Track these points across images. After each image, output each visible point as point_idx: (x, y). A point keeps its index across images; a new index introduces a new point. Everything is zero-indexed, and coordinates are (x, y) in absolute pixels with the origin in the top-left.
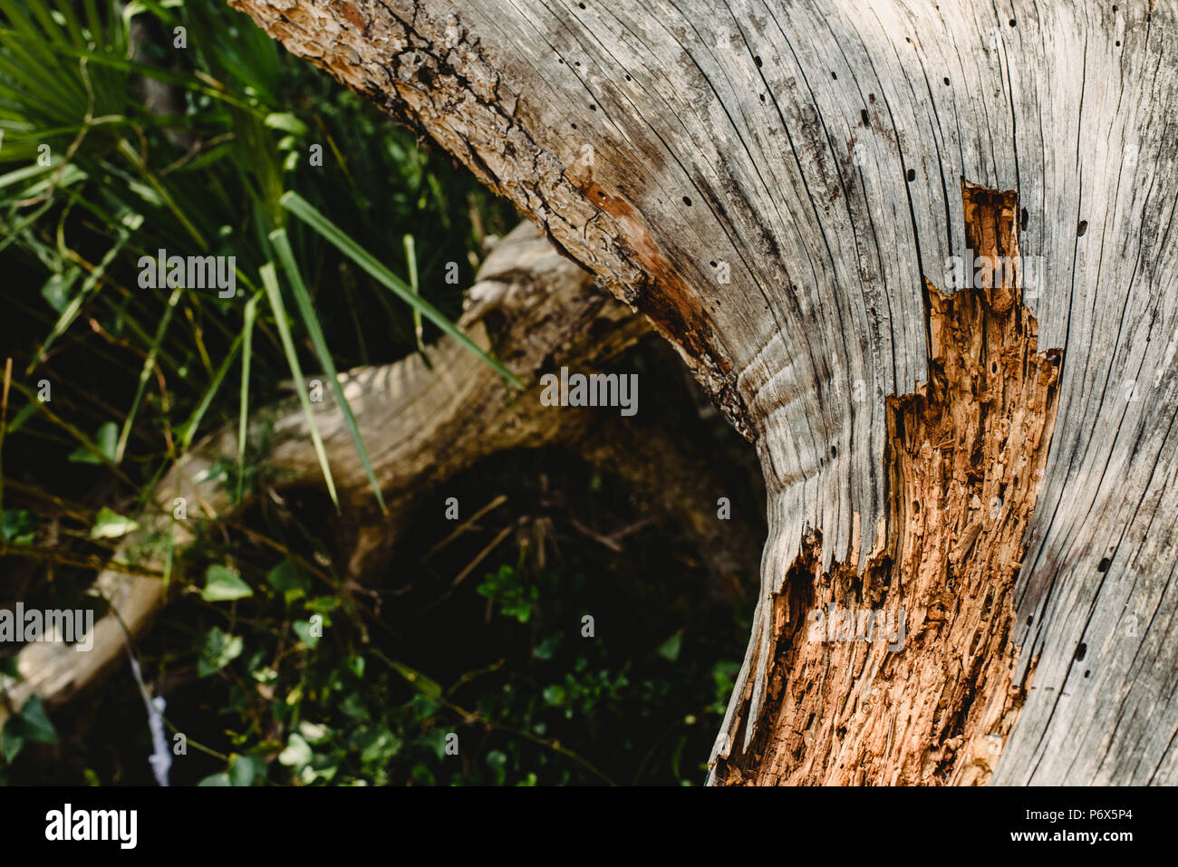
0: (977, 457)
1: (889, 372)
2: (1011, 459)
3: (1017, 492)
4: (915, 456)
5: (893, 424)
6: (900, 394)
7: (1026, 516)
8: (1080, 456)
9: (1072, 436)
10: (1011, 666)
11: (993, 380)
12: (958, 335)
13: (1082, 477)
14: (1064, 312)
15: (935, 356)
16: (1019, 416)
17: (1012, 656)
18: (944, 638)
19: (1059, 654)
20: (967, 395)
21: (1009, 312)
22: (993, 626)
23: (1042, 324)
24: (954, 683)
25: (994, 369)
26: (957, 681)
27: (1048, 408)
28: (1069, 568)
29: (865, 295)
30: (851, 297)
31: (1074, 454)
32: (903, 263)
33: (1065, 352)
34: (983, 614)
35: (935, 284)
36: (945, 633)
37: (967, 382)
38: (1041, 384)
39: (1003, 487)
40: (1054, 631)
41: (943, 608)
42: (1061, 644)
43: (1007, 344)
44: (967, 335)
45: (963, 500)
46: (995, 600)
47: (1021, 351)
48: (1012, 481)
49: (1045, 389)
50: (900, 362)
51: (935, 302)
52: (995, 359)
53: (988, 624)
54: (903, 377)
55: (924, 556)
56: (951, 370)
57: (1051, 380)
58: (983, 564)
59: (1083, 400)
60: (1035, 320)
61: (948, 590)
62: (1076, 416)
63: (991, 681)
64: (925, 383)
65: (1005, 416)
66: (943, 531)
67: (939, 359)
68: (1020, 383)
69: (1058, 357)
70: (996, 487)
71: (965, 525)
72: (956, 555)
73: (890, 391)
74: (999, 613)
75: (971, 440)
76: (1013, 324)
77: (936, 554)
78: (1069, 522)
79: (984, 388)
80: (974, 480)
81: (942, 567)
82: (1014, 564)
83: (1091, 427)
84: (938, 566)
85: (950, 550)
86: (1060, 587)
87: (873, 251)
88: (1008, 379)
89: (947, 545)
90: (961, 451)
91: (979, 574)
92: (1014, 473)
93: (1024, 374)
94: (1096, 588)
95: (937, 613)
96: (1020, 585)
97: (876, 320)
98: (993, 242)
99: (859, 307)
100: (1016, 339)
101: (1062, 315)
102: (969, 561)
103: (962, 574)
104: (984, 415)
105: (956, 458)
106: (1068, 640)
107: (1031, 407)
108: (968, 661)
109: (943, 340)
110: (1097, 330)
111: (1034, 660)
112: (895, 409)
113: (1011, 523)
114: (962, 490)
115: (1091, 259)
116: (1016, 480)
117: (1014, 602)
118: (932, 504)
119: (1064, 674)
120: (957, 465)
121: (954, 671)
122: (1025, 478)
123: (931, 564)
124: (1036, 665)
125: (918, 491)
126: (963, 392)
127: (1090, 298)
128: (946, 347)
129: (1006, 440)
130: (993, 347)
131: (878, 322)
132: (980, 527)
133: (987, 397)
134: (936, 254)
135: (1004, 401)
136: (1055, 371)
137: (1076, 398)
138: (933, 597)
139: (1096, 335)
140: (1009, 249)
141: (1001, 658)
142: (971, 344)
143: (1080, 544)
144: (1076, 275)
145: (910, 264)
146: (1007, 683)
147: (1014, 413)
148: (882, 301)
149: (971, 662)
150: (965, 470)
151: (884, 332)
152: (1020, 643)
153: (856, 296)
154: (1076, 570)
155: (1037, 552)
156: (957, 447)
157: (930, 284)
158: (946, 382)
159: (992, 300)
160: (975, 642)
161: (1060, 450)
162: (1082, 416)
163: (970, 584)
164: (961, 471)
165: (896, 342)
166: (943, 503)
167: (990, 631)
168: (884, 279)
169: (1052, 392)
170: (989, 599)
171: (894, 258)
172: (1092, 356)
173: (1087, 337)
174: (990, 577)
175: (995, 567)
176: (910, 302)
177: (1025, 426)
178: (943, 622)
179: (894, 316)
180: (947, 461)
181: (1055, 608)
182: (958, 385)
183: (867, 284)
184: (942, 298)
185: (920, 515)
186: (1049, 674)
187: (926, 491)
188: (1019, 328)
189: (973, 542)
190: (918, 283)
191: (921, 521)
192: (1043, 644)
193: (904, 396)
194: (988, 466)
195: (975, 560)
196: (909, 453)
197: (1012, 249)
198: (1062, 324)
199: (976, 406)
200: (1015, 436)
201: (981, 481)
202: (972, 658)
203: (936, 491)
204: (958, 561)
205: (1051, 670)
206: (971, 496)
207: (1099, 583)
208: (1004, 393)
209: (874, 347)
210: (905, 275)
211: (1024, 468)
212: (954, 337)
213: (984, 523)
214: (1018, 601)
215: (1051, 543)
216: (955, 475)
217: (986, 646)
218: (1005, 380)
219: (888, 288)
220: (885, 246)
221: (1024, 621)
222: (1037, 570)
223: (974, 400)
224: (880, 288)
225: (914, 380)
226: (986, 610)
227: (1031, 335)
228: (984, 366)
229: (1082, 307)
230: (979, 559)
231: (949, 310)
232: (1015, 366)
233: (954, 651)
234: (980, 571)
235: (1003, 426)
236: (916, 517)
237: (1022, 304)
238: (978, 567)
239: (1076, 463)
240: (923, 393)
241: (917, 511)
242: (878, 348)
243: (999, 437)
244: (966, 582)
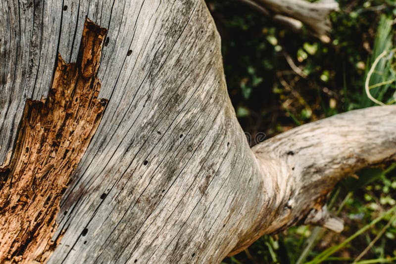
0: (59, 135)
1: (31, 88)
2: (74, 140)
3: (73, 155)
4: (33, 128)
5: (27, 112)
6: (34, 99)
7: (74, 166)
8: (104, 147)
9: (102, 137)
10: (52, 231)
11: (75, 105)
12: (65, 81)
13: (102, 156)
14: (113, 85)
15: (53, 87)
16: (82, 123)
17: (54, 227)
18: (24, 211)
19: (75, 231)
20: (62, 108)
21: (89, 78)
22: (48, 211)
23: (102, 87)
24: (24, 232)
25: (76, 100)
26: (26, 231)
27: (95, 123)
28: (88, 194)
29: (31, 53)
30: (24, 52)
31: (101, 145)
32: (51, 44)
33: (109, 101)
34: (45, 204)
35: (62, 56)
36: (25, 208)
37: (63, 103)
38: (95, 112)
39: (67, 151)
40: (76, 220)
41: (27, 197)
42: (77, 227)
43: (85, 91)
44: (69, 83)
45: (48, 153)
46: (52, 199)
47: (90, 96)
48: (71, 150)
49: (96, 115)
50: (38, 86)
51: (60, 65)
52: (78, 96)
53: (46, 209)
54: (37, 93)
55: (25, 172)
56: (58, 96)
57: (100, 111)
58: (50, 182)
59: (111, 123)
60: (100, 85)
61: (32, 190)
62: (106, 129)
63: (41, 235)
64: (46, 98)
65: (76, 121)
66: (36, 164)
67: (55, 89)
68: (86, 109)
69: (105, 103)
70: (64, 150)
71: (46, 163)
72: (40, 175)
73: (30, 97)
74: (51, 206)
75: (58, 127)
76: (89, 84)
77: (30, 173)
78: (92, 174)
79: (70, 107)
80: (55, 145)
81: (32, 179)
82: (64, 186)
83: (111, 136)
84: (30, 178)
85: (37, 173)
86: (82, 201)
87: (40, 35)
88: (81, 106)
89: (36, 170)
90: (53, 131)
91: (47, 186)
92: (73, 146)
93: (89, 106)
94: (98, 206)
95: (24, 199)
96: (65, 196)
97: (32, 64)
98: (91, 47)
99: (26, 57)
100: (89, 91)
101: (112, 86)
102: (44, 180)
103: (40, 184)
104: (66, 119)
105: (50, 133)
106: (80, 226)
107: (88, 120)
108: (33, 224)
109: (58, 82)
110: (124, 96)
111: (63, 231)
112: (29, 105)
113: (66, 167)
114: (49, 148)
115: (130, 66)
116: (73, 150)
117: (60, 203)
118: (35, 151)
119: (75, 240)
120: (50, 136)
121: (26, 227)
122: (78, 149)
123: (28, 176)
124: (64, 233)
125: (30, 143)
126: (60, 106)
127: (125, 82)
128: (59, 85)
129: (73, 131)
130: (78, 91)
131: (33, 66)
132: (53, 166)
133: (70, 111)
134: (66, 44)
135: (77, 115)
136: (102, 108)
137: (108, 122)
138: (24, 191)
139: (123, 98)
140: (97, 52)
141: (48, 226)
142: (69, 87)
143: (95, 184)
144: (122, 71)
145: (54, 45)
146: (49, 239)
147: (80, 121)
148: (37, 58)
149: (34, 225)
150: (53, 139)
151: (34, 71)
152: (59, 222)
153: (26, 52)
154: (91, 196)
155: (76, 183)
156: (52, 129)
157: (60, 56)
158: (54, 100)
159: (84, 71)
160: (38, 216)
161: (96, 142)
162: (109, 130)
163: (42, 189)
164: (51, 140)
165: (38, 76)
166: (39, 151)
167: (46, 213)
168: (41, 48)
169: (99, 116)
170: (49, 199)
171: (47, 40)
172: (120, 106)
173: (119, 98)
174: (52, 189)
175: (55, 185)
176: (49, 61)
177: (83, 128)
178: (26, 203)
179: (41, 65)
180: (46, 134)
181: (78, 210)
182: (59, 103)
183: (33, 48)
184: (63, 64)
185: (28, 154)
186: (69, 239)
187: (33, 144)
188: (91, 86)
189: (48, 172)
190: (55, 54)
191: (28, 157)
192: (69, 225)
193: (35, 101)
194: (63, 140)
195: (47, 179)
196: (30, 126)
197: (98, 53)
198: (111, 90)
199: (64, 114)
200: (78, 131)
201: (58, 146)
202: (35, 223)
203: (38, 145)
204: (39, 178)
205: (70, 237)
206: (52, 151)
207: (100, 203)
208: (78, 111)
209: (28, 76)
210: (50, 49)
211: (78, 146)
212: (63, 82)
213: (55, 164)
214: (62, 203)
215: (83, 181)
216: (48, 140)
217: (43, 219)
218: (79, 106)
219: (42, 52)
220: (45, 34)
221: (63, 213)
222: (74, 191)
223: (64, 111)
224: (38, 51)
225: (41, 95)
226: (46, 203)
227: (96, 91)
228: (73, 98)
229: (121, 85)
230: (49, 179)
231: (64, 70)
232: (86, 101)
233: (28, 217)
234: (48, 185)
235: (74, 125)
236: (26, 154)
237: (96, 76)
238: (47, 183)
239: (101, 149)
240: (44, 102)
241: (27, 152)
242: (29, 77)
243: (71, 129)
244: (41, 188)
